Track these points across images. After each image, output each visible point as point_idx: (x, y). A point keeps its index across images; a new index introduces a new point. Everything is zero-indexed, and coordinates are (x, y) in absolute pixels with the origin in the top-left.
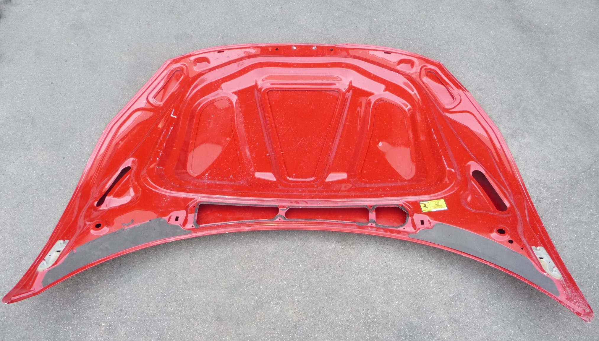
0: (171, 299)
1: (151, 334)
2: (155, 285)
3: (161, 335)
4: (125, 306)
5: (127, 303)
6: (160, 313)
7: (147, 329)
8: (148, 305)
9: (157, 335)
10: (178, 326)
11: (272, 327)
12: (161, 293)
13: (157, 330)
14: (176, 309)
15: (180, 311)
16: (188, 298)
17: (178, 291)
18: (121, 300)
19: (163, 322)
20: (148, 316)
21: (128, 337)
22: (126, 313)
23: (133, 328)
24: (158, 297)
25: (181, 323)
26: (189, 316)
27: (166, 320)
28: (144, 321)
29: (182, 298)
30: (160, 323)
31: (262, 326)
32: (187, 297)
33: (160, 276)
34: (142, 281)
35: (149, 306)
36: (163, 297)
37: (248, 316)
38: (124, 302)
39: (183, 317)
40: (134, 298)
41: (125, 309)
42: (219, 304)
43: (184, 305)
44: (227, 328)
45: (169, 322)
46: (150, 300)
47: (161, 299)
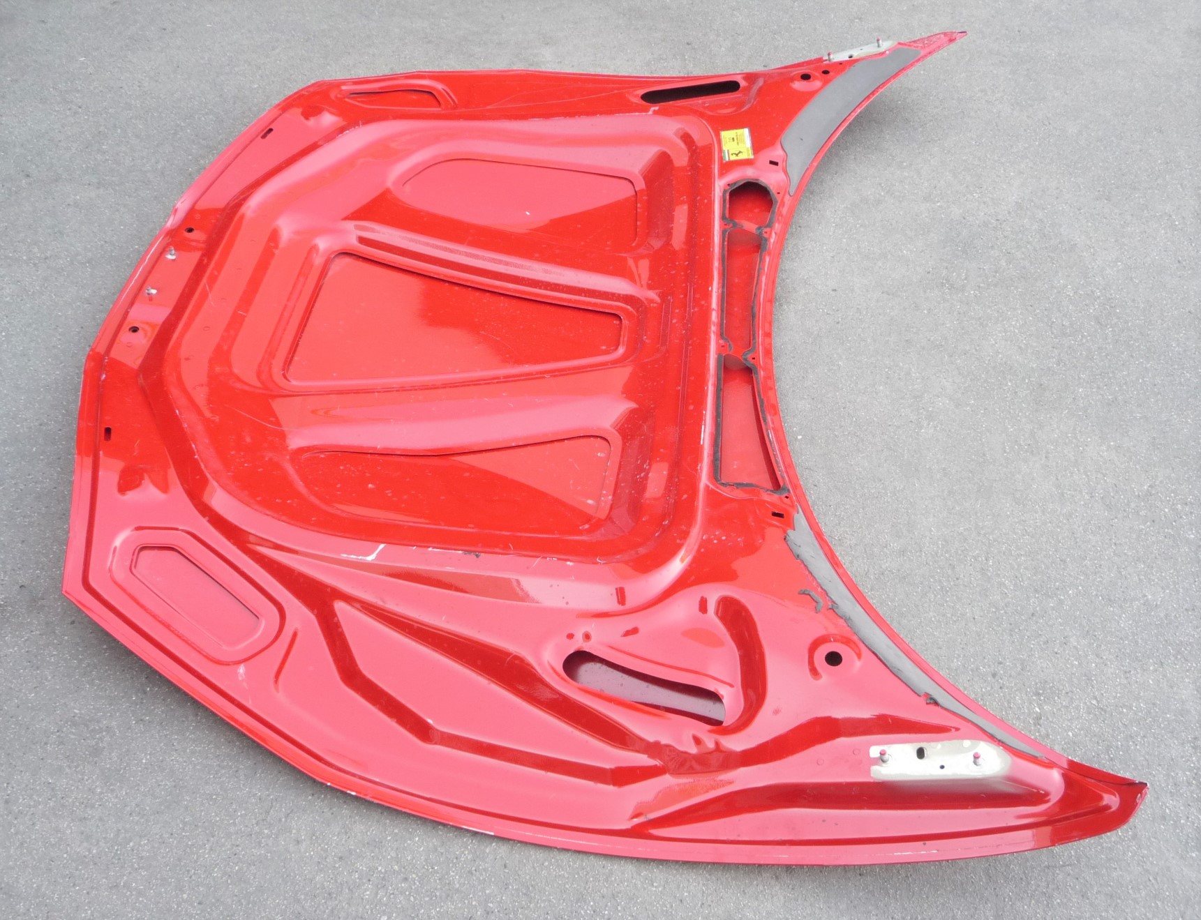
0: (949, 576)
1: (1038, 609)
2: (919, 610)
3: (1036, 591)
4: (981, 668)
5: (973, 663)
6: (987, 596)
7: (1030, 618)
8: (972, 620)
9: (1038, 597)
10: (1010, 562)
11: (982, 412)
12: (935, 596)
13: (1028, 598)
14: (971, 565)
15: (975, 558)
16: (942, 544)
17: (927, 563)
18: (969, 678)
19: (1007, 589)
20: (998, 618)
21: (1056, 653)
22: (1000, 663)
23: (1033, 644)
24: (947, 602)
25: (1002, 555)
26: (982, 542)
27: (1001, 584)
28: (1011, 624)
29: (942, 555)
30: (1011, 594)
31: (982, 426)
32: (938, 547)
33: (893, 601)
34: (909, 636)
35: (974, 619)
36: (947, 592)
37: (965, 445)
38: (972, 670)
39: (988, 553)
40: (958, 650)
41: (989, 666)
42: (946, 491)
43: (960, 552)
44: (997, 479)
45: (1004, 577)
46: (958, 617)
47: (953, 595)
